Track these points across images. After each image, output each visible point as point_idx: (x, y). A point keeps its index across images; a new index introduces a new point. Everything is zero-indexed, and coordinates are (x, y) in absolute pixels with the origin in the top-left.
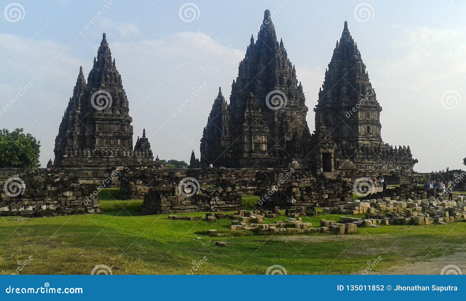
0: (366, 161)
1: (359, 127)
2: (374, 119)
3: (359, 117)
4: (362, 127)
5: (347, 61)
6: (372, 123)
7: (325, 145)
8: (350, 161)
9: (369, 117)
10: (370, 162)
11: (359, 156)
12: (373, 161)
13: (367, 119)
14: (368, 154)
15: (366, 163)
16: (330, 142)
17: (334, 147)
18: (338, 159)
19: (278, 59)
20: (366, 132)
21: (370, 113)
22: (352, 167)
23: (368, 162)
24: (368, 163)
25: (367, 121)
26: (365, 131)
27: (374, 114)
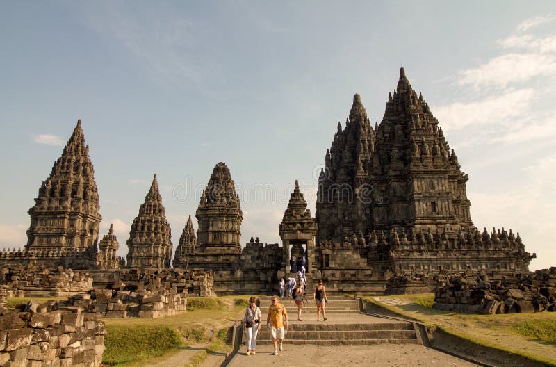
0: (416, 255)
1: (417, 203)
2: (443, 190)
3: (416, 188)
4: (421, 203)
5: (403, 115)
6: (438, 196)
7: (294, 226)
8: (353, 253)
9: (434, 188)
10: (424, 257)
11: (403, 248)
12: (431, 255)
13: (431, 191)
14: (420, 243)
15: (416, 260)
16: (304, 221)
17: (310, 228)
18: (328, 251)
19: (364, 142)
20: (430, 211)
21: (436, 182)
22: (358, 264)
23: (420, 257)
24: (421, 260)
25: (430, 193)
26: (427, 210)
27: (443, 183)
